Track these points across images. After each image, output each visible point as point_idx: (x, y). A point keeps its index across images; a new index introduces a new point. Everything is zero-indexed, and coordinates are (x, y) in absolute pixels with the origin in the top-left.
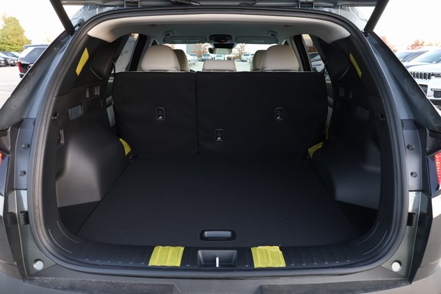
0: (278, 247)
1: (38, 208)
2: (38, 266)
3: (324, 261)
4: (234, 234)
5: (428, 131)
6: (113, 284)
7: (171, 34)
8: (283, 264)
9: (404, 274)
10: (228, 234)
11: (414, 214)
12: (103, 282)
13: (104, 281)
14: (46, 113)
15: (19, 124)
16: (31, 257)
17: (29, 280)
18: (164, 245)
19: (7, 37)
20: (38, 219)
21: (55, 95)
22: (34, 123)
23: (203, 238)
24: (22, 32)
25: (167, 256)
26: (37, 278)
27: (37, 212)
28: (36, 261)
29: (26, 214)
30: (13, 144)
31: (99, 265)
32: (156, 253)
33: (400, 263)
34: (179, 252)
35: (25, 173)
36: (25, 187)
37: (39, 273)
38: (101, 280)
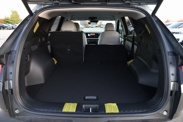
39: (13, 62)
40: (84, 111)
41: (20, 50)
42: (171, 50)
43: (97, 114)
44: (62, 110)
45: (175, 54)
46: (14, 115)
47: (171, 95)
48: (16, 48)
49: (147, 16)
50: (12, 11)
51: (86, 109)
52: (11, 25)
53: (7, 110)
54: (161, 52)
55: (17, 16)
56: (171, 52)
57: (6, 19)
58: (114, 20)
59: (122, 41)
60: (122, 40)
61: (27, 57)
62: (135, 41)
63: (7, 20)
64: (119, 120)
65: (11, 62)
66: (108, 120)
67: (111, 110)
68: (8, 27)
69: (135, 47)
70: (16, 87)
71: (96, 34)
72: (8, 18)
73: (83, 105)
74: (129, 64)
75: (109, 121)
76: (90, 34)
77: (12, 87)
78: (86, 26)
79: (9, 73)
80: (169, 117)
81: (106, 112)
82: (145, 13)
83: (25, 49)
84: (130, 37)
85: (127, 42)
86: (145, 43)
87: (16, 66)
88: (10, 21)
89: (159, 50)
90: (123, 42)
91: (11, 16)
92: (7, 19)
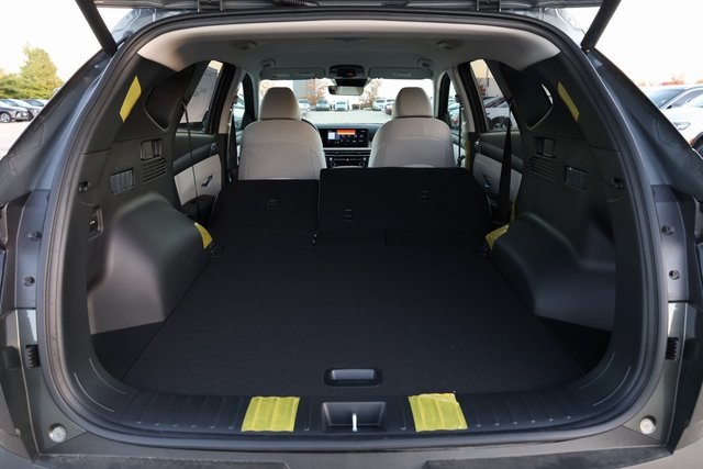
0: (453, 395)
1: (57, 340)
2: (57, 435)
3: (530, 419)
4: (378, 373)
5: (698, 204)
6: (182, 463)
7: (272, 64)
8: (462, 425)
9: (658, 437)
10: (369, 373)
11: (676, 339)
12: (165, 461)
13: (167, 458)
14: (68, 180)
15: (23, 200)
16: (46, 421)
17: (42, 458)
18: (266, 395)
19: (32, 77)
20: (55, 358)
21: (84, 152)
22: (48, 198)
23: (329, 381)
24: (54, 70)
25: (271, 414)
26: (55, 455)
27: (54, 346)
28: (53, 427)
29: (35, 349)
30: (12, 233)
31: (158, 432)
32: (254, 410)
33: (653, 419)
34: (291, 405)
35: (32, 280)
36: (33, 305)
37: (58, 448)
38: (162, 458)
39: (39, 236)
40: (330, 429)
41: (67, 189)
42: (662, 179)
43: (381, 438)
44: (240, 424)
45: (679, 194)
46: (43, 451)
47: (670, 354)
48: (49, 181)
49: (565, 52)
50: (27, 51)
51: (335, 418)
52: (23, 105)
53: (18, 431)
54: (625, 188)
55: (48, 69)
56: (663, 186)
57: (5, 81)
58: (430, 76)
59: (461, 158)
60: (459, 152)
61: (95, 219)
62: (513, 156)
63: (7, 86)
64: (468, 460)
65: (30, 236)
66: (424, 461)
67: (434, 419)
68: (13, 113)
69: (516, 178)
70: (53, 334)
71: (358, 131)
72: (11, 76)
73: (325, 405)
74: (496, 243)
75: (427, 463)
76: (334, 130)
77: (36, 339)
78: (315, 104)
79: (24, 282)
80: (663, 441)
81: (417, 427)
82: (556, 41)
83: (85, 184)
84: (494, 141)
85: (480, 159)
86: (554, 157)
87: (51, 250)
88: (21, 90)
89: (617, 180)
90: (463, 161)
91: (24, 69)
92: (10, 83)
